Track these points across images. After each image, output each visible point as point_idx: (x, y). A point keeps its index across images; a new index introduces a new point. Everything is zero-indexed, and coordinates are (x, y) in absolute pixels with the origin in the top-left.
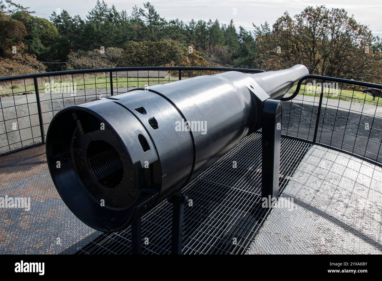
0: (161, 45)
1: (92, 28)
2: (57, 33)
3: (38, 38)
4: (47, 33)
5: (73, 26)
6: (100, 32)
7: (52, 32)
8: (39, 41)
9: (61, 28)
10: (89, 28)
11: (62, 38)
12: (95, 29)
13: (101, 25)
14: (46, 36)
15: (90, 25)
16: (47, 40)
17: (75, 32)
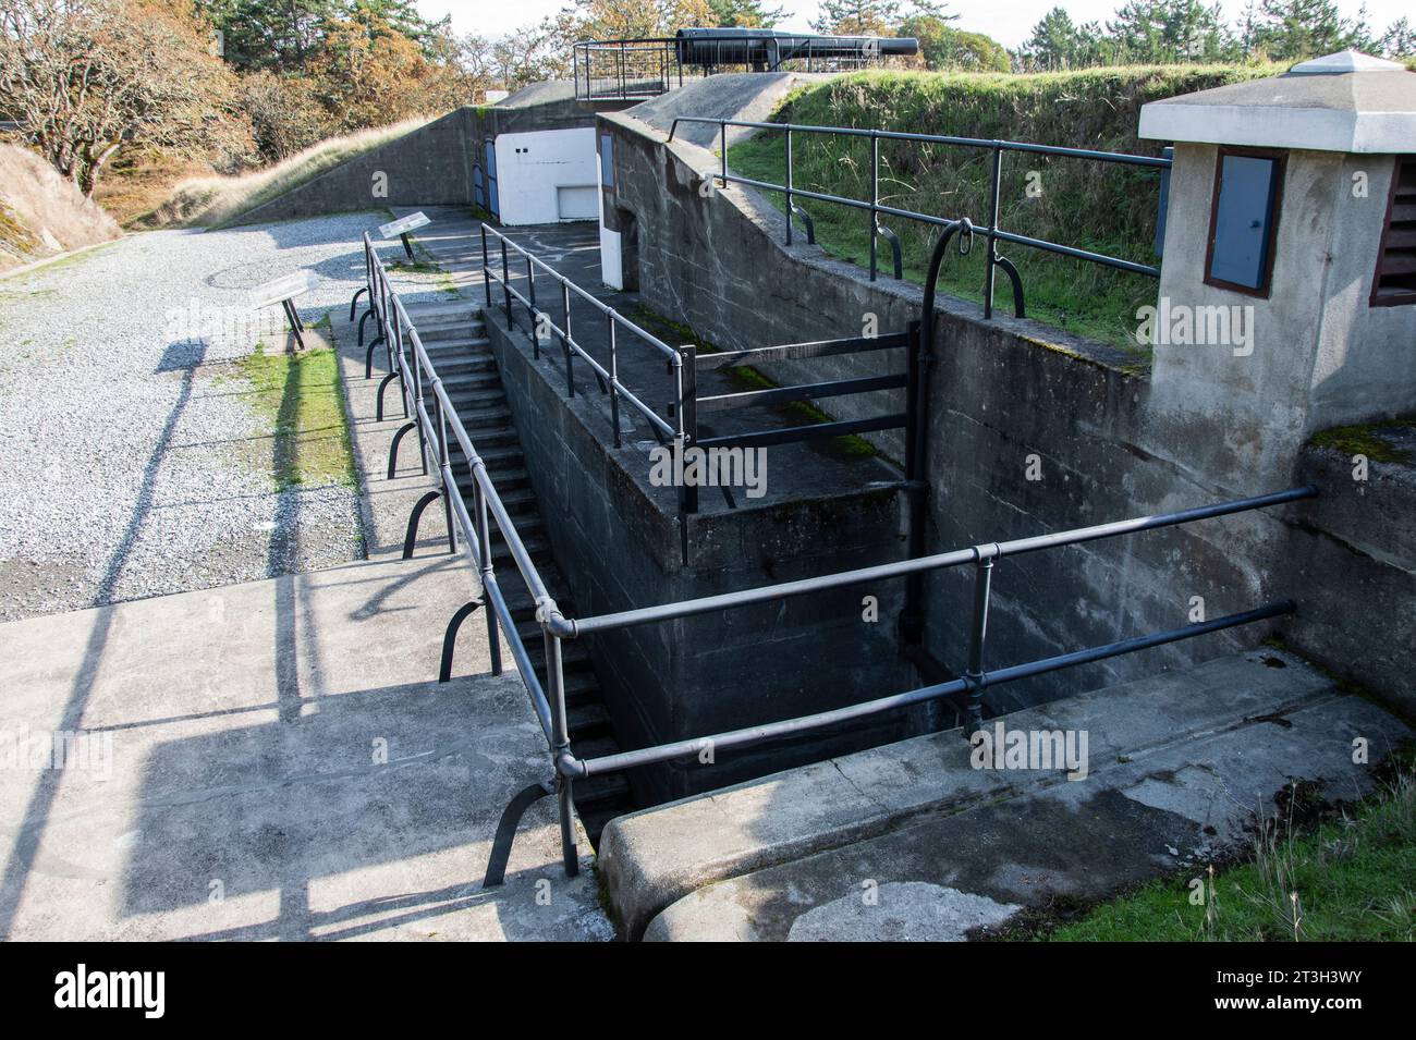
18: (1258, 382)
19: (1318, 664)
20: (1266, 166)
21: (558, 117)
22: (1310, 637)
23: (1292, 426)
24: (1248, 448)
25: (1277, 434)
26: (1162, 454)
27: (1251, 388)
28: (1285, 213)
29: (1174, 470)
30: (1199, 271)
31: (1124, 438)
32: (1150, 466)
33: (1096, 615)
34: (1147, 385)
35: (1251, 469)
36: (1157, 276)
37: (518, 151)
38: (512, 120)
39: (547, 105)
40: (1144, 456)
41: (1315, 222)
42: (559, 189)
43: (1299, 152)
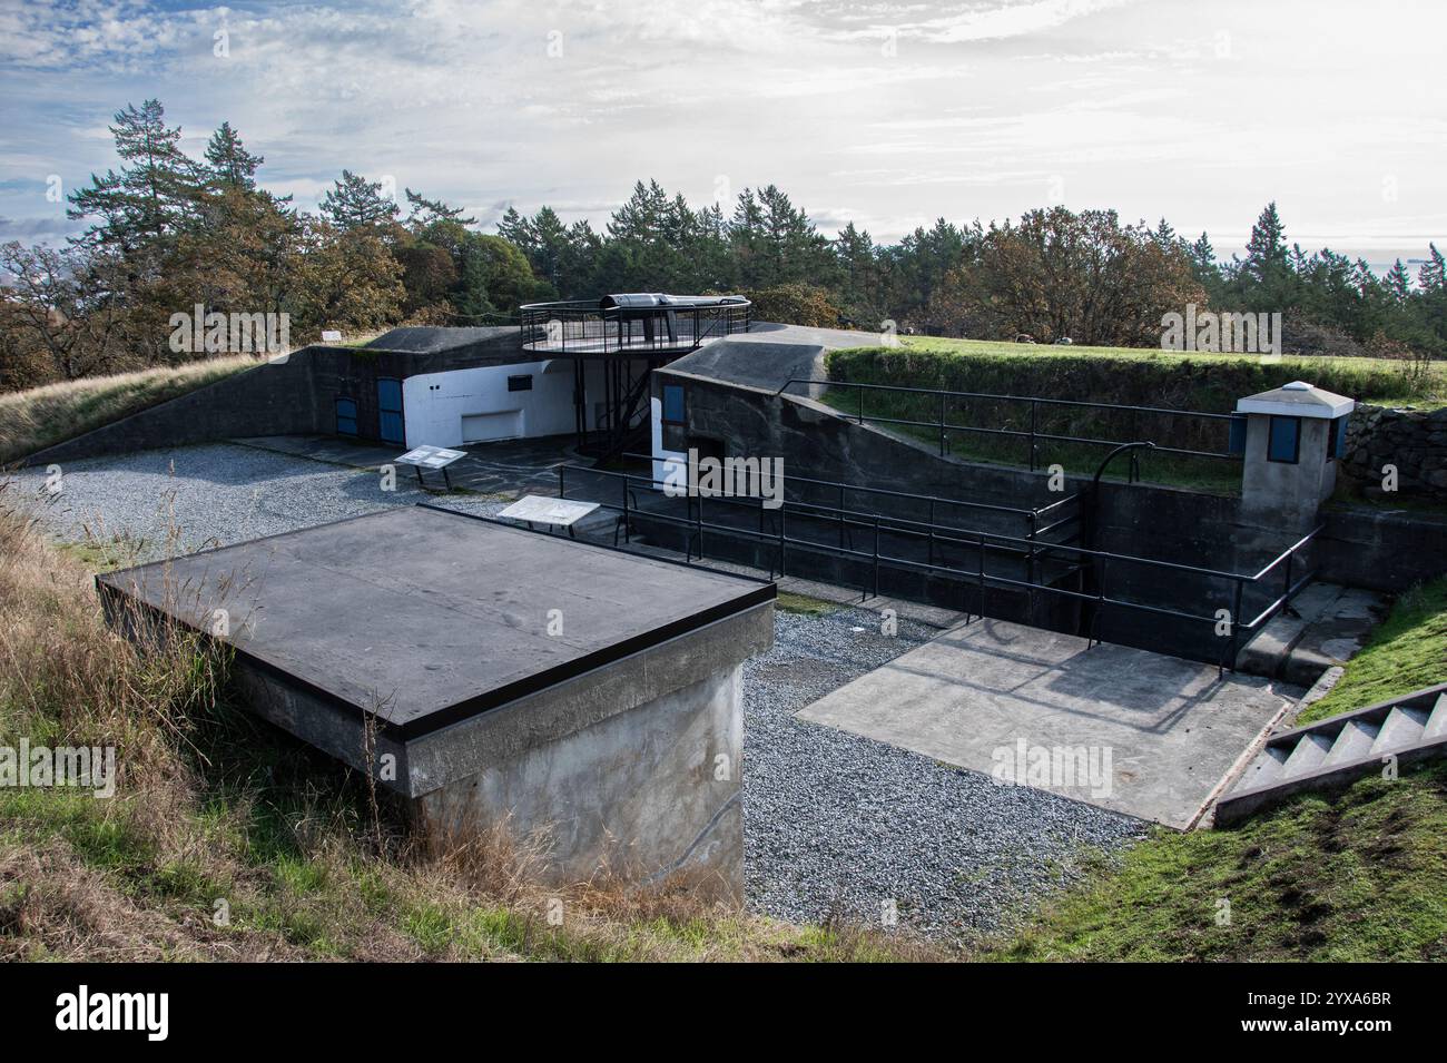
0: (776, 299)
1: (621, 258)
2: (530, 272)
3: (482, 288)
4: (503, 273)
5: (570, 253)
6: (641, 270)
7: (516, 272)
8: (484, 294)
9: (538, 259)
10: (614, 260)
11: (540, 287)
12: (629, 260)
13: (646, 249)
14: (501, 283)
15: (615, 252)
16: (503, 292)
17: (575, 269)
18: (1296, 493)
19: (1335, 582)
20: (1295, 421)
21: (464, 359)
22: (1330, 574)
23: (1313, 505)
24: (1294, 515)
25: (1306, 509)
26: (1251, 524)
27: (1293, 495)
28: (1303, 437)
29: (1258, 529)
30: (1265, 457)
31: (1230, 522)
32: (1245, 530)
33: (1218, 596)
34: (1241, 501)
35: (1296, 523)
36: (1243, 459)
37: (432, 388)
38: (427, 362)
39: (454, 349)
40: (1242, 527)
41: (1315, 440)
42: (464, 417)
43: (1307, 418)
